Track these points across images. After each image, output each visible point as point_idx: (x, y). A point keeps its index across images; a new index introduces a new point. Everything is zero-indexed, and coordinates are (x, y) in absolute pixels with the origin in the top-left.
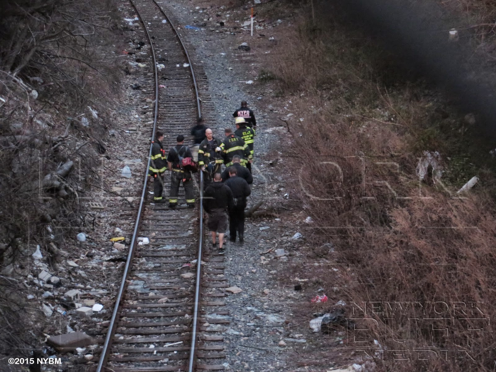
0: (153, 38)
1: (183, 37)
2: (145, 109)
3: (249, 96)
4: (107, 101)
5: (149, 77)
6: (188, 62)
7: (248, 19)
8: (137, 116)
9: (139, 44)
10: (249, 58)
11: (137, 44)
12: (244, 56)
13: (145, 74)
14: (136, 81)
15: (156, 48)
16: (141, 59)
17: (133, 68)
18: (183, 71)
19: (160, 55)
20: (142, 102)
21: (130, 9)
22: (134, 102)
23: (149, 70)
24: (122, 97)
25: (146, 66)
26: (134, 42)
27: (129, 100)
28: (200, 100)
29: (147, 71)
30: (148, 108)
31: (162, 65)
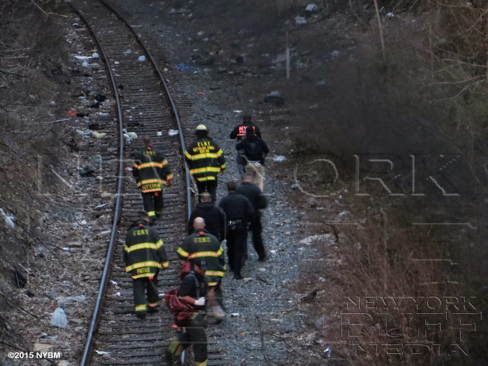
0: (121, 87)
1: (173, 84)
2: (99, 209)
3: (277, 182)
4: (33, 198)
5: (110, 154)
6: (176, 128)
7: (283, 51)
8: (84, 222)
9: (96, 98)
10: (281, 117)
11: (94, 97)
12: (274, 114)
13: (103, 151)
14: (87, 162)
15: (124, 104)
16: (98, 125)
17: (84, 139)
18: (168, 142)
19: (130, 117)
20: (95, 197)
21: (87, 39)
22: (80, 199)
23: (110, 143)
24: (62, 189)
25: (106, 135)
26: (88, 96)
27: (72, 194)
28: (192, 192)
29: (106, 143)
30: (104, 208)
31: (133, 134)
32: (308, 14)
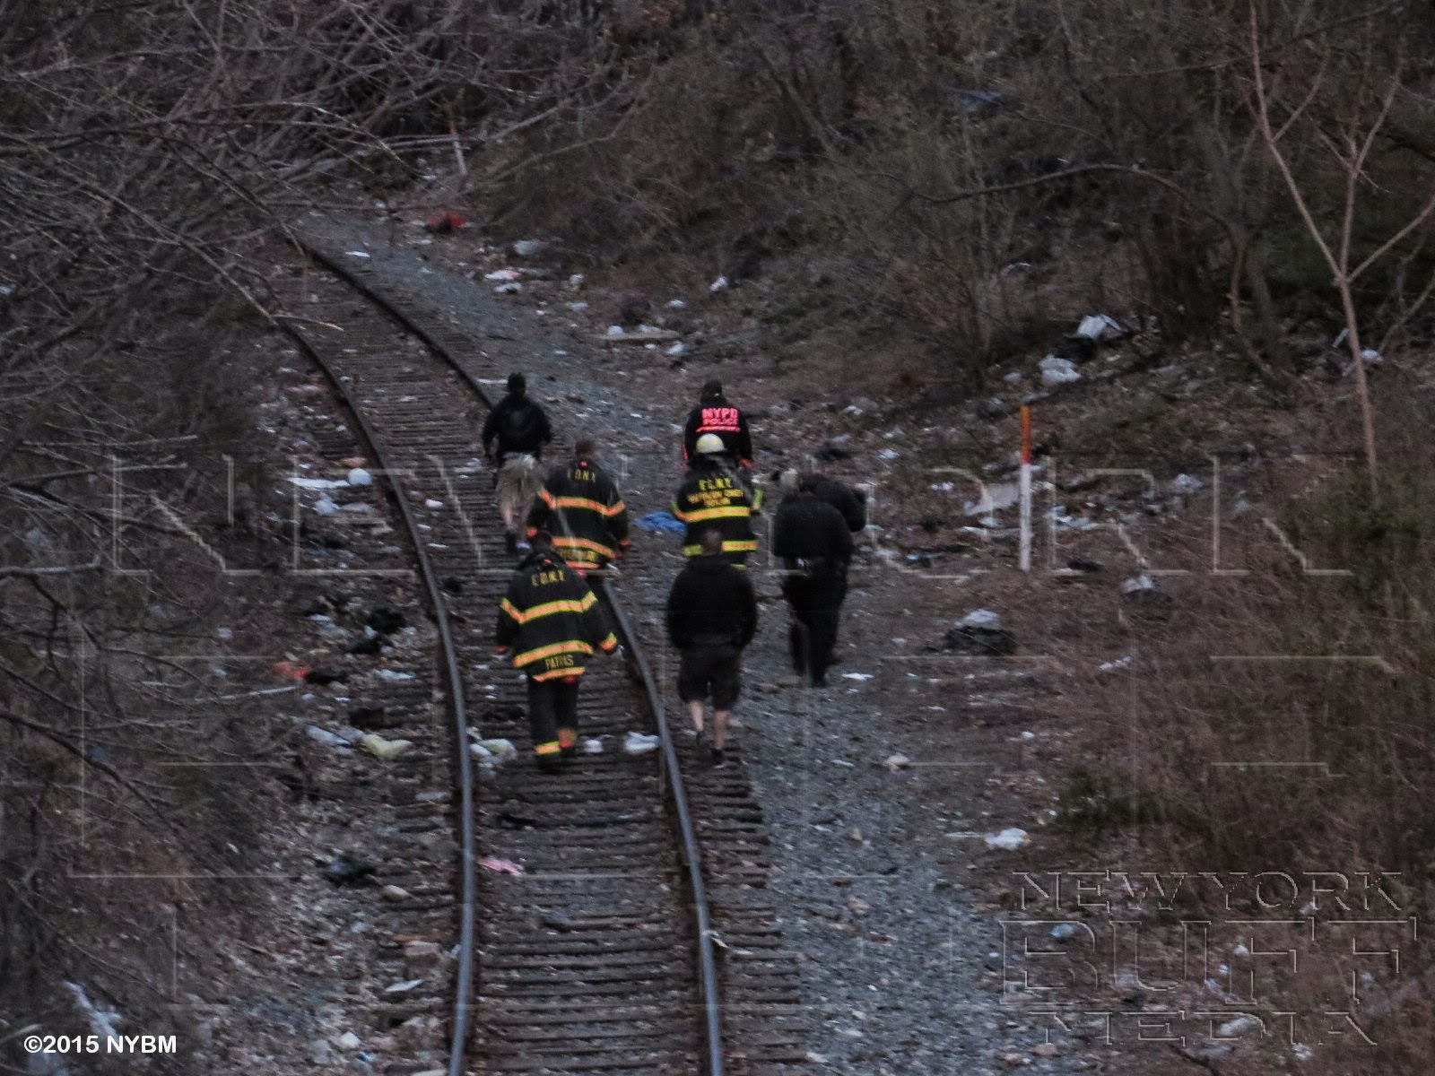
0: (453, 587)
1: (629, 579)
2: (398, 998)
3: (1002, 917)
4: (175, 954)
5: (428, 810)
6: (650, 728)
7: (1006, 474)
8: (350, 1040)
9: (371, 622)
10: (1000, 699)
11: (360, 620)
12: (980, 687)
13: (403, 798)
14: (348, 837)
15: (466, 643)
16: (381, 711)
17: (334, 761)
18: (624, 775)
19: (490, 687)
20: (382, 957)
21: (326, 422)
22: (332, 961)
23: (424, 775)
24: (269, 927)
25: (409, 748)
26: (341, 613)
27: (305, 945)
28: (716, 947)
29: (411, 776)
30: (414, 995)
31: (503, 744)
32: (1084, 351)
